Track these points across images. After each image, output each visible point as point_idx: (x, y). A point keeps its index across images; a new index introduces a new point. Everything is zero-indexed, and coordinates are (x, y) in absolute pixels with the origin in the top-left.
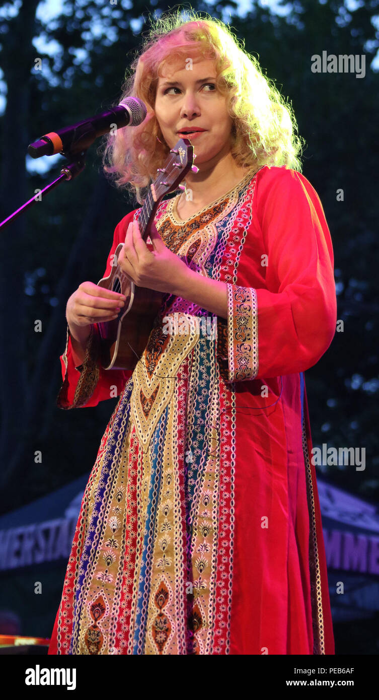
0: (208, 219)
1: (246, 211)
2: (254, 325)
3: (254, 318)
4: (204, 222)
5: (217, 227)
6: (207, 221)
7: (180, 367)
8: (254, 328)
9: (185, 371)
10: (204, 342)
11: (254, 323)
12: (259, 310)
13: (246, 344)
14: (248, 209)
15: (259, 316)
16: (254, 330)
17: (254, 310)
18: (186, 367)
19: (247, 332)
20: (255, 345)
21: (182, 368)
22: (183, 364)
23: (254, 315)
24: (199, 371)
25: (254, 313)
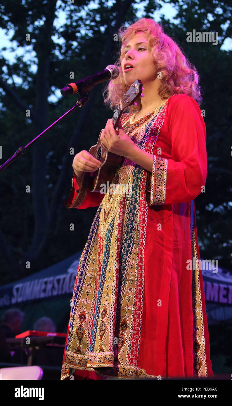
0: (143, 122)
1: (161, 117)
2: (165, 178)
3: (165, 175)
4: (141, 123)
5: (146, 126)
6: (143, 123)
7: (122, 198)
8: (165, 179)
9: (124, 200)
10: (134, 185)
11: (165, 177)
12: (168, 171)
13: (160, 187)
14: (162, 116)
15: (168, 174)
16: (165, 181)
17: (165, 171)
18: (124, 198)
19: (161, 182)
20: (164, 188)
21: (123, 199)
22: (123, 197)
23: (165, 173)
24: (131, 201)
25: (165, 172)
